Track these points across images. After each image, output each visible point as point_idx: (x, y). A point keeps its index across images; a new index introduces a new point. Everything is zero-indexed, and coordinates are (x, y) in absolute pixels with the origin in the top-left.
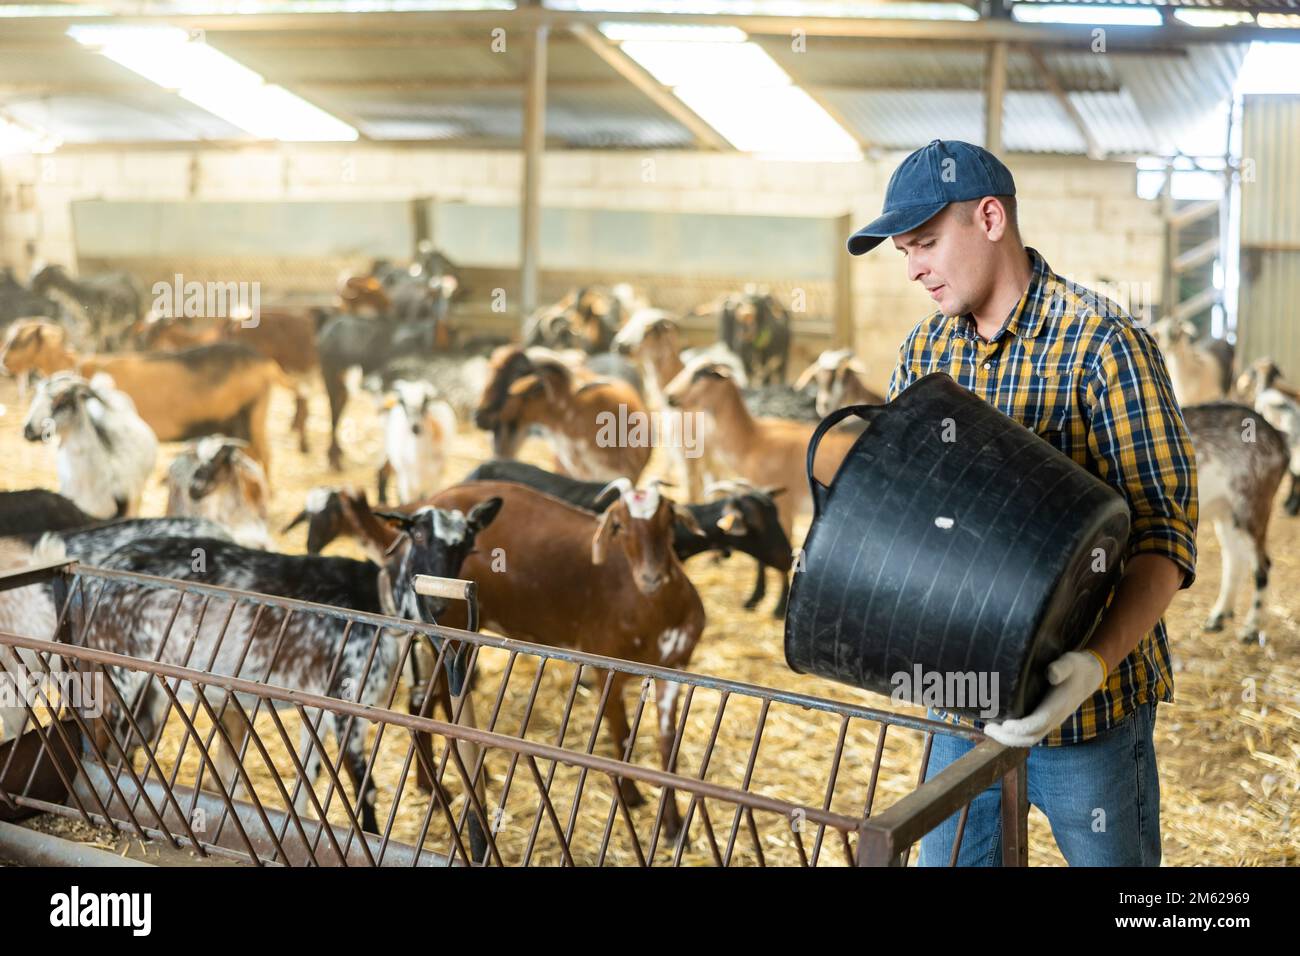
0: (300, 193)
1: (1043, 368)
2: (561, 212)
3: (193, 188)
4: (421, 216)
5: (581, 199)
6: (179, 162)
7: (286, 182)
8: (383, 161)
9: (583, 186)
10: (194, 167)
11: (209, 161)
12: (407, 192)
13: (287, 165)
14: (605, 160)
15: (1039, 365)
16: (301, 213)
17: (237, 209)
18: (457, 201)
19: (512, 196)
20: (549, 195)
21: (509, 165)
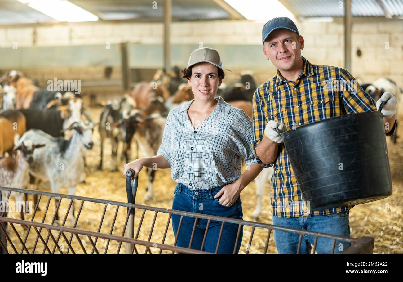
0: (77, 42)
1: (320, 83)
2: (179, 46)
3: (34, 41)
4: (124, 49)
5: (186, 40)
6: (28, 32)
7: (71, 38)
8: (108, 29)
9: (188, 35)
10: (35, 33)
11: (41, 31)
12: (118, 40)
13: (71, 31)
14: (195, 25)
15: (318, 83)
16: (77, 50)
17: (51, 49)
18: (138, 43)
19: (159, 40)
20: (174, 40)
21: (158, 28)
